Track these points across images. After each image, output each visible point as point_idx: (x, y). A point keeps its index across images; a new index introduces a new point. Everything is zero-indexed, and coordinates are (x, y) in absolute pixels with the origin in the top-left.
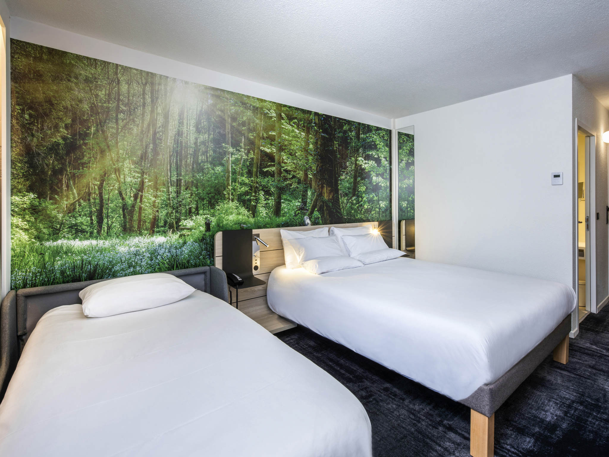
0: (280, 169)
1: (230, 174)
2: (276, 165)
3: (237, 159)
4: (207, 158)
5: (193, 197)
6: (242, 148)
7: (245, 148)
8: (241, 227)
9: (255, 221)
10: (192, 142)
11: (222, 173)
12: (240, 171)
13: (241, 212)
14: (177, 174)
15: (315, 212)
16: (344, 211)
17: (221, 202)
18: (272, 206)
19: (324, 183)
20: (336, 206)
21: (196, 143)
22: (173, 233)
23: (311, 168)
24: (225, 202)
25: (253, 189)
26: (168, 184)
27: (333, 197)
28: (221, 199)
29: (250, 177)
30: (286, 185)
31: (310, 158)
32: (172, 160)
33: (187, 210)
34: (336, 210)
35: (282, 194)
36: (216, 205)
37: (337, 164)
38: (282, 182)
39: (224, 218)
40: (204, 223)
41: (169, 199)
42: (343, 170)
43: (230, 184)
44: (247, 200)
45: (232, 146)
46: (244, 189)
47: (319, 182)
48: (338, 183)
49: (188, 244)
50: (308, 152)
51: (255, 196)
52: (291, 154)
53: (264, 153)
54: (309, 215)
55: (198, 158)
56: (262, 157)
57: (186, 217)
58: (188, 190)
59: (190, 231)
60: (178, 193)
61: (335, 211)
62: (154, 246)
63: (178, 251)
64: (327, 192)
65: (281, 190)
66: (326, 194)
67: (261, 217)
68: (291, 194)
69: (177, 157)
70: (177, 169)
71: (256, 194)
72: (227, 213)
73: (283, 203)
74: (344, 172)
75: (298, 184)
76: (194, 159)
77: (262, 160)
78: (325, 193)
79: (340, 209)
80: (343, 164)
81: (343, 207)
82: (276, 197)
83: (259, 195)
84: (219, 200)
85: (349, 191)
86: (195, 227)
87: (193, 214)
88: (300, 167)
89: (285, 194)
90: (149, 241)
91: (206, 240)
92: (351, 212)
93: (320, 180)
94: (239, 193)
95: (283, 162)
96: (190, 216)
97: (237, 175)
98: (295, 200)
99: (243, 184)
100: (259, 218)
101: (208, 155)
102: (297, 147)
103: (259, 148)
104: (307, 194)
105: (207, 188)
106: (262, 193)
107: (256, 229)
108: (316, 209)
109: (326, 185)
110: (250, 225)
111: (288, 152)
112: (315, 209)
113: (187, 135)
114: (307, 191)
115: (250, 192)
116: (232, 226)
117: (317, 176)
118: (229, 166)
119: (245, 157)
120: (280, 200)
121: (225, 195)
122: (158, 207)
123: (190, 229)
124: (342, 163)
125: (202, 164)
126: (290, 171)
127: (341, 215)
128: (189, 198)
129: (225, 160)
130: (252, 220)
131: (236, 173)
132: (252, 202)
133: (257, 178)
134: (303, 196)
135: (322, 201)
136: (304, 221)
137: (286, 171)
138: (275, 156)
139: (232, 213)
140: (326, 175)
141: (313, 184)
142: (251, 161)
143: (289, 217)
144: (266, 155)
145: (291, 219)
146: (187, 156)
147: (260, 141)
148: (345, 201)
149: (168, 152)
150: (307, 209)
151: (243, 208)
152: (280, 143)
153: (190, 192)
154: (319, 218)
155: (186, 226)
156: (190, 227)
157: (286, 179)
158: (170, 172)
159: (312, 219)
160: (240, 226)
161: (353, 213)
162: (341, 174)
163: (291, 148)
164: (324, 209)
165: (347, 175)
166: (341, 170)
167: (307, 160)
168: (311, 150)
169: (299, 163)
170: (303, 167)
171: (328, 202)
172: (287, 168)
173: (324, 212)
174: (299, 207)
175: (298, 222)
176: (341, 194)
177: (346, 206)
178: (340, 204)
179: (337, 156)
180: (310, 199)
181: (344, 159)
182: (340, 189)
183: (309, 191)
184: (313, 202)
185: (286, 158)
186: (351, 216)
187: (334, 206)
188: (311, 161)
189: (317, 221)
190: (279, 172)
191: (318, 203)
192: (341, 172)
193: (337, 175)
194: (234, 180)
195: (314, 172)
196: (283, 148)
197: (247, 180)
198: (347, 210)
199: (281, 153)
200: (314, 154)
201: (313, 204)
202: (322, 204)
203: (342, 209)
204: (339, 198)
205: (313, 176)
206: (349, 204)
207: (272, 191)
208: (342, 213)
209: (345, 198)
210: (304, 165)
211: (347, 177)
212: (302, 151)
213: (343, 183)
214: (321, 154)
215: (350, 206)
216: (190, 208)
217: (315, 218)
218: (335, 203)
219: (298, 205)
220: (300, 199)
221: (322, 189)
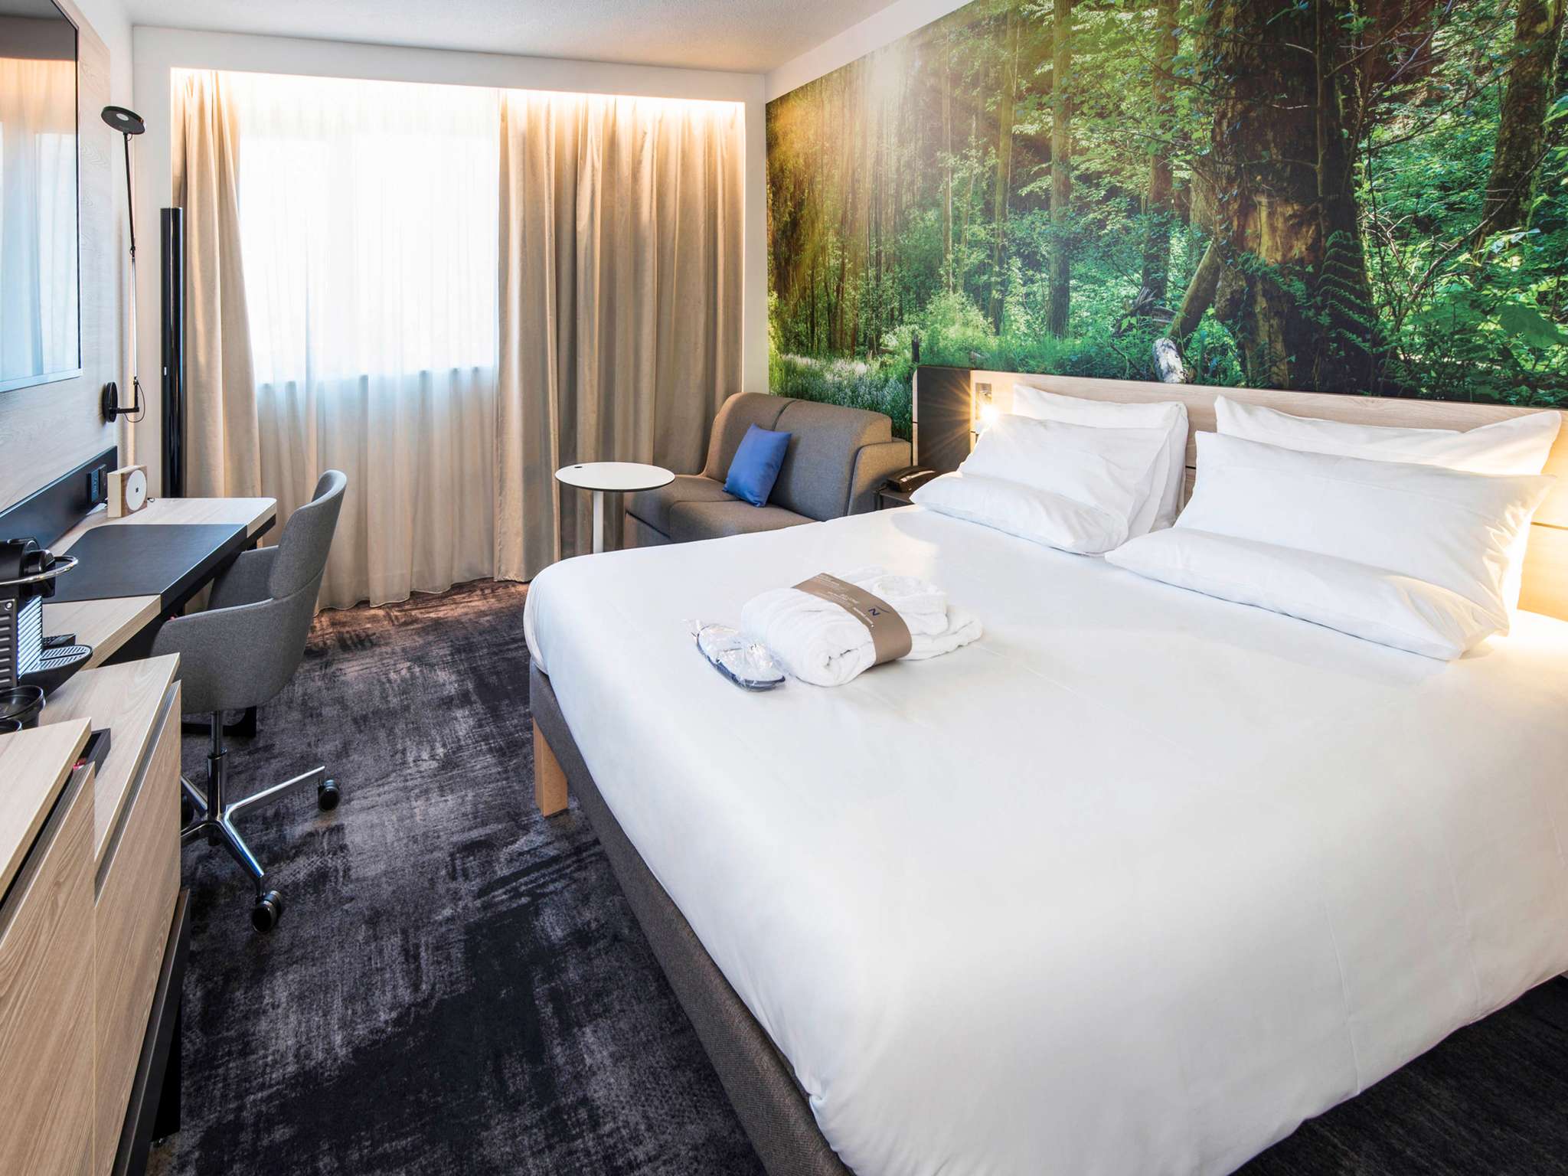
0: (1067, 178)
1: (950, 224)
2: (1054, 167)
3: (964, 182)
4: (914, 195)
6: (973, 148)
7: (978, 145)
8: (969, 360)
9: (999, 345)
11: (937, 225)
12: (967, 211)
13: (970, 319)
15: (1204, 325)
16: (1399, 322)
17: (935, 295)
18: (1043, 300)
19: (1257, 191)
20: (1334, 296)
22: (873, 358)
23: (1186, 136)
24: (941, 295)
25: (996, 253)
26: (867, 262)
27: (1314, 248)
28: (935, 287)
29: (989, 222)
30: (1086, 228)
31: (1183, 97)
32: (871, 216)
33: (888, 313)
34: (1336, 314)
35: (1072, 262)
36: (928, 302)
38: (1072, 219)
39: (940, 332)
40: (911, 342)
41: (869, 293)
42: (1396, 89)
43: (951, 248)
44: (983, 287)
45: (953, 151)
46: (978, 256)
47: (1225, 191)
48: (1355, 172)
50: (1172, 76)
51: (1000, 274)
52: (1101, 114)
54: (1174, 336)
55: (902, 202)
56: (1016, 153)
57: (887, 327)
58: (889, 271)
59: (893, 357)
60: (878, 278)
61: (1325, 319)
64: (1273, 229)
65: (1071, 247)
66: (1265, 238)
67: (1014, 336)
68: (1101, 258)
69: (876, 207)
70: (877, 230)
71: (1001, 267)
72: (945, 321)
73: (1075, 289)
74: (1402, 98)
75: (1129, 217)
76: (896, 204)
77: (1018, 164)
78: (1259, 237)
79: (1372, 313)
80: (1399, 52)
81: (1394, 300)
82: (1055, 272)
83: (1009, 269)
84: (932, 289)
85: (1454, 198)
86: (899, 349)
87: (896, 323)
88: (1138, 147)
89: (1081, 260)
90: (849, 369)
92: (1474, 331)
93: (1231, 180)
94: (966, 269)
95: (1074, 152)
97: (962, 222)
98: (1117, 278)
99: (974, 244)
100: (1008, 338)
101: (916, 187)
102: (1127, 78)
103: (1008, 132)
104: (1167, 251)
105: (915, 264)
106: (1016, 262)
108: (1211, 311)
109: (1269, 196)
110: (988, 355)
111: (1092, 108)
112: (1204, 310)
113: (887, 158)
114: (1165, 238)
115: (988, 263)
116: (953, 356)
117: (1215, 162)
118: (948, 202)
119: (978, 169)
120: (1067, 281)
121: (939, 280)
122: (858, 307)
123: (893, 353)
125: (906, 213)
126: (1099, 175)
127: (1378, 341)
128: (891, 287)
129: (941, 192)
130: (992, 342)
131: (962, 219)
132: (994, 292)
133: (1004, 222)
134: (1149, 258)
135: (1244, 272)
136: (1151, 358)
137: (1087, 179)
138: (1050, 139)
139: (953, 322)
140: (1266, 148)
141: (1198, 202)
142: (990, 177)
143: (1096, 339)
144: (1025, 146)
145: (1101, 347)
146: (888, 200)
147: (1011, 109)
148: (1413, 265)
150: (1166, 313)
151: (975, 307)
152: (1065, 91)
153: (892, 275)
154: (1224, 350)
155: (887, 346)
156: (892, 349)
157: (1083, 207)
159: (1188, 353)
160: (967, 356)
161: (1499, 337)
162: (1381, 114)
163: (1103, 91)
164: (1258, 309)
165: (1430, 106)
166: (1381, 94)
167: (1167, 112)
168: (1186, 64)
169: (1133, 134)
170: (1149, 143)
171: (1283, 276)
172: (1087, 169)
173: (1257, 322)
174: (1131, 302)
175: (1129, 361)
176: (1379, 227)
177: (1420, 290)
178: (1371, 282)
179: (1346, 26)
180: (1179, 271)
181: (1408, 19)
182: (1365, 200)
183: (1178, 235)
184: (1194, 278)
185: (1085, 134)
186: (1472, 355)
187: (1325, 294)
188: (1184, 112)
189: (1214, 362)
190: (1062, 187)
191: (1220, 284)
192: (1375, 103)
193: (1345, 131)
194: (958, 239)
195: (1202, 149)
196: (1074, 104)
197: (982, 229)
198: (1433, 316)
199: (1069, 122)
200: (1200, 74)
201: (1197, 290)
202: (1245, 285)
203: (1387, 309)
204: (1358, 248)
205: (1195, 169)
206: (1451, 282)
207: (1044, 253)
208: (1386, 333)
209: (1410, 248)
210: (1155, 135)
211: (1433, 121)
212: (1145, 84)
213: (1393, 161)
214: (1238, 59)
215: (1461, 289)
216: (893, 309)
217: (1204, 348)
218: (1327, 282)
219: (1128, 297)
220: (1136, 271)
221: (1246, 220)
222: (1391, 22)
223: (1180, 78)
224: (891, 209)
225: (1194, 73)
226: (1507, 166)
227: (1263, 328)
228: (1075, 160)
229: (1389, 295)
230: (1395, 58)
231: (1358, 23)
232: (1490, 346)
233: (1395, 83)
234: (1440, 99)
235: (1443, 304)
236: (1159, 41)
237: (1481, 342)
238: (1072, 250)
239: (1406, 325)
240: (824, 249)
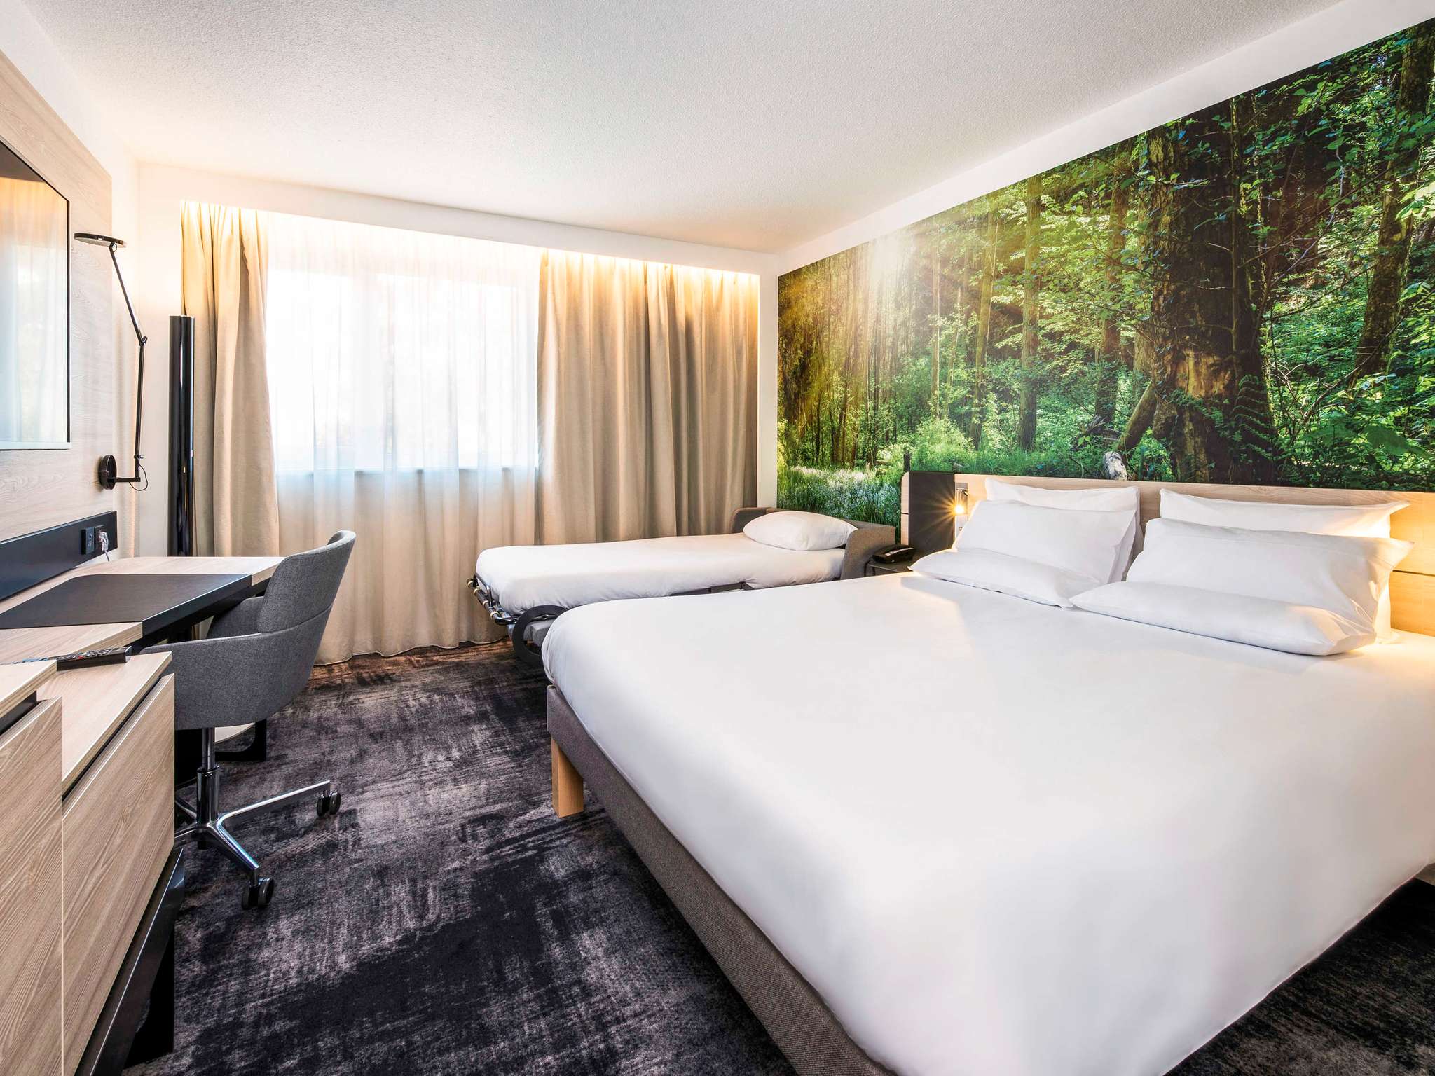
0: (1035, 335)
1: (938, 368)
2: (1025, 328)
3: (950, 338)
4: (908, 346)
5: (890, 414)
6: (958, 313)
7: (963, 310)
8: (953, 468)
11: (926, 369)
12: (953, 358)
13: (953, 438)
14: (875, 381)
15: (1144, 442)
16: (1293, 439)
17: (925, 421)
18: (1015, 424)
19: (1186, 346)
20: (1244, 420)
22: (870, 468)
23: (1131, 307)
24: (929, 421)
25: (976, 391)
26: (867, 397)
27: (1230, 387)
28: (925, 415)
29: (971, 367)
30: (1051, 372)
31: (1129, 279)
34: (1246, 433)
35: (1038, 396)
36: (918, 425)
37: (1255, 263)
38: (1039, 365)
39: (928, 449)
40: (903, 455)
42: (1290, 277)
43: (938, 386)
44: (965, 415)
45: (942, 314)
46: (961, 392)
47: (1161, 346)
48: (1260, 334)
50: (1120, 264)
51: (979, 406)
52: (1064, 289)
53: (998, 308)
54: (1120, 449)
56: (994, 317)
58: (886, 403)
59: (888, 467)
60: (876, 409)
61: (1237, 437)
64: (1198, 373)
65: (1037, 386)
66: (1192, 380)
67: (990, 450)
68: (1062, 394)
70: (875, 373)
71: (980, 400)
72: (933, 440)
73: (1041, 416)
74: (1294, 283)
75: (1085, 364)
76: (892, 353)
77: (995, 324)
78: (1187, 379)
79: (1273, 432)
80: (1294, 250)
81: (1290, 423)
82: (1025, 403)
83: (986, 402)
84: (922, 416)
85: (1334, 353)
88: (1093, 314)
89: (1047, 395)
92: (1348, 444)
93: (1165, 339)
94: (951, 401)
95: (1041, 317)
97: (948, 367)
99: (957, 383)
100: (985, 452)
101: (910, 341)
102: (1085, 264)
103: (989, 301)
104: (1116, 388)
105: (908, 397)
106: (993, 397)
108: (1149, 432)
109: (1196, 350)
111: (1057, 285)
112: (1144, 431)
114: (1114, 379)
115: (970, 397)
116: (939, 465)
117: (1153, 326)
118: (937, 353)
119: (962, 328)
120: (1034, 411)
125: (901, 360)
126: (1061, 333)
127: (1278, 452)
128: (887, 415)
129: (931, 344)
130: (972, 455)
131: (948, 364)
132: (974, 419)
133: (983, 367)
134: (1101, 394)
135: (1175, 404)
136: (1102, 466)
137: (1051, 336)
138: (1022, 306)
139: (939, 441)
140: (1193, 315)
141: (1140, 355)
142: (972, 334)
143: (1057, 453)
144: (1002, 312)
146: (886, 350)
147: (991, 284)
148: (1304, 399)
149: (867, 351)
150: (1114, 433)
151: (958, 430)
153: (887, 406)
154: (1159, 459)
157: (1049, 357)
159: (1132, 463)
160: (951, 466)
161: (1366, 447)
162: (1280, 294)
163: (1065, 273)
164: (1186, 431)
166: (1280, 280)
167: (1116, 289)
168: (1132, 255)
169: (1089, 305)
170: (1102, 311)
171: (1204, 406)
172: (1052, 329)
173: (1186, 439)
174: (1086, 425)
175: (1084, 467)
176: (1279, 372)
177: (1309, 416)
178: (1272, 411)
179: (1254, 232)
180: (1124, 403)
181: (1300, 229)
182: (1268, 354)
183: (1124, 377)
184: (1136, 408)
185: (1051, 304)
187: (1237, 420)
188: (1130, 289)
189: (1152, 469)
190: (1031, 342)
191: (1156, 412)
192: (1276, 287)
193: (1253, 305)
194: (944, 378)
195: (1143, 316)
196: (1042, 282)
197: (965, 372)
198: (1318, 434)
199: (1037, 295)
200: (1142, 263)
201: (1138, 417)
202: (1176, 412)
203: (1284, 430)
204: (1263, 387)
205: (1138, 331)
206: (1332, 410)
207: (1016, 390)
208: (1284, 446)
209: (1302, 387)
210: (1107, 305)
211: (1319, 299)
212: (1099, 269)
213: (1289, 327)
214: (1172, 254)
215: (1339, 415)
216: (887, 432)
217: (1144, 458)
218: (1238, 411)
219: (1083, 422)
220: (1090, 403)
221: (1177, 367)
223: (1127, 265)
224: (888, 357)
225: (1138, 263)
226: (1372, 331)
227: (1190, 443)
228: (1042, 322)
229: (1286, 420)
230: (1290, 255)
231: (1263, 230)
233: (1291, 272)
234: (1324, 284)
235: (1325, 426)
236: (1110, 238)
238: (1039, 388)
239: (1298, 441)
240: (829, 386)
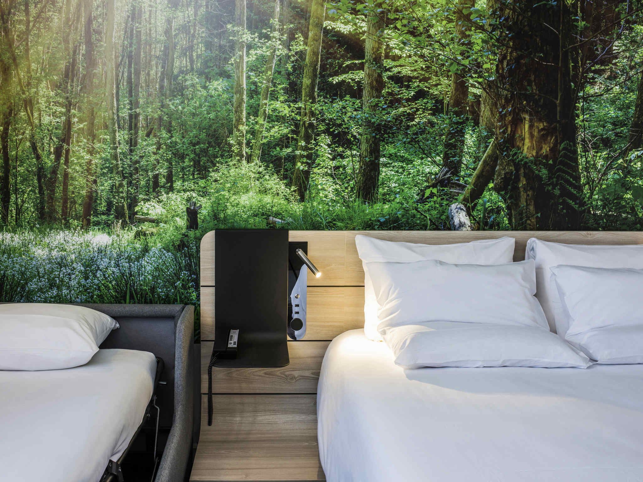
0: (380, 76)
1: (245, 97)
2: (366, 66)
3: (263, 60)
4: (192, 61)
5: (161, 151)
6: (275, 30)
7: (282, 29)
8: (268, 224)
9: (304, 211)
10: (160, 29)
11: (225, 96)
12: (268, 87)
13: (269, 186)
14: (131, 103)
15: (486, 195)
16: (592, 194)
17: (222, 164)
18: (354, 172)
19: (523, 110)
20: (562, 178)
21: (167, 32)
22: (123, 227)
23: (479, 65)
24: (231, 163)
25: (303, 130)
26: (114, 125)
27: (554, 149)
28: (222, 156)
29: (295, 101)
30: (397, 118)
31: (478, 38)
32: (120, 74)
33: (149, 180)
34: (563, 189)
35: (382, 143)
36: (211, 170)
37: (575, 49)
38: (384, 109)
39: (228, 200)
40: (185, 209)
41: (115, 157)
42: (597, 67)
43: (244, 120)
44: (285, 159)
45: (249, 28)
47: (504, 107)
48: (576, 108)
49: (151, 253)
50: (470, 21)
51: (306, 148)
52: (413, 32)
53: (333, 36)
54: (465, 201)
55: (173, 65)
56: (327, 46)
57: (147, 195)
58: (151, 136)
59: (157, 226)
60: (132, 143)
61: (557, 192)
62: (90, 251)
63: (133, 265)
64: (532, 136)
65: (381, 132)
66: (527, 141)
67: (321, 202)
68: (409, 143)
69: (130, 66)
70: (130, 92)
71: (308, 143)
72: (235, 189)
73: (385, 165)
74: (599, 72)
75: (433, 114)
76: (163, 67)
77: (328, 55)
78: (523, 139)
79: (580, 188)
80: (599, 47)
81: (590, 181)
82: (366, 150)
83: (317, 144)
84: (217, 157)
85: (618, 130)
86: (167, 217)
87: (162, 190)
88: (443, 65)
89: (391, 143)
90: (81, 240)
91: (188, 247)
92: (622, 198)
93: (508, 101)
94: (265, 141)
95: (387, 57)
96: (155, 194)
97: (260, 97)
98: (422, 158)
99: (275, 119)
100: (315, 204)
101: (194, 54)
102: (435, 11)
103: (319, 25)
104: (463, 142)
105: (192, 131)
106: (325, 140)
107: (307, 229)
108: (491, 185)
109: (531, 115)
110: (291, 220)
111: (405, 26)
112: (486, 184)
113: (150, 16)
114: (461, 133)
115: (292, 137)
116: (246, 221)
117: (497, 87)
118: (242, 76)
119: (282, 51)
120: (378, 157)
121: (230, 146)
122: (96, 172)
123: (156, 222)
124: (594, 44)
125: (180, 78)
126: (410, 79)
127: (582, 204)
128: (155, 154)
129: (232, 64)
130: (297, 208)
131: (259, 94)
132: (299, 164)
133: (312, 103)
134: (448, 146)
135: (513, 161)
136: (448, 217)
137: (398, 79)
138: (364, 41)
139: (247, 190)
140: (530, 84)
141: (485, 111)
142: (297, 60)
143: (402, 204)
144: (338, 41)
145: (406, 210)
146: (150, 61)
147: (323, 6)
148: (600, 163)
149: (113, 57)
150: (459, 186)
151: (275, 176)
152: (379, 5)
153: (155, 140)
154: (498, 210)
155: (148, 214)
156: (155, 217)
157: (394, 102)
158: (118, 100)
159: (475, 213)
160: (265, 221)
161: (631, 201)
162: (590, 79)
163: (415, 15)
164: (521, 185)
165: (611, 80)
166: (590, 68)
167: (466, 45)
168: (481, 15)
169: (439, 55)
170: (451, 64)
171: (536, 165)
172: (399, 72)
173: (520, 193)
174: (433, 177)
175: (430, 219)
176: (586, 141)
177: (602, 177)
178: (580, 171)
179: (575, 23)
180: (470, 157)
181: (604, 30)
182: (580, 125)
183: (471, 132)
184: (481, 163)
185: (398, 45)
186: (621, 210)
187: (558, 177)
188: (479, 48)
189: (492, 219)
190: (375, 83)
191: (497, 168)
192: (587, 72)
193: (572, 84)
194: (254, 111)
195: (489, 76)
196: (388, 19)
197: (286, 107)
198: (606, 191)
199: (383, 32)
200: (490, 25)
201: (482, 171)
202: (513, 169)
203: (587, 186)
204: (575, 152)
205: (484, 89)
206: (615, 173)
207: (355, 134)
208: (586, 199)
209: (599, 154)
210: (457, 59)
211: (612, 88)
212: (450, 21)
213: (594, 106)
214: (515, 23)
215: (618, 177)
216: (156, 177)
217: (486, 209)
218: (559, 170)
219: (431, 173)
220: (438, 155)
221: (516, 128)
222: (596, 29)
223: (475, 23)
224: (155, 71)
225: (486, 24)
226: (638, 118)
227: (523, 196)
228: (388, 63)
229: (588, 179)
230: (597, 50)
231: (582, 24)
232: (627, 206)
233: (597, 64)
234: (615, 77)
235: (611, 184)
237: (624, 204)
238: (383, 134)
239: (595, 195)
